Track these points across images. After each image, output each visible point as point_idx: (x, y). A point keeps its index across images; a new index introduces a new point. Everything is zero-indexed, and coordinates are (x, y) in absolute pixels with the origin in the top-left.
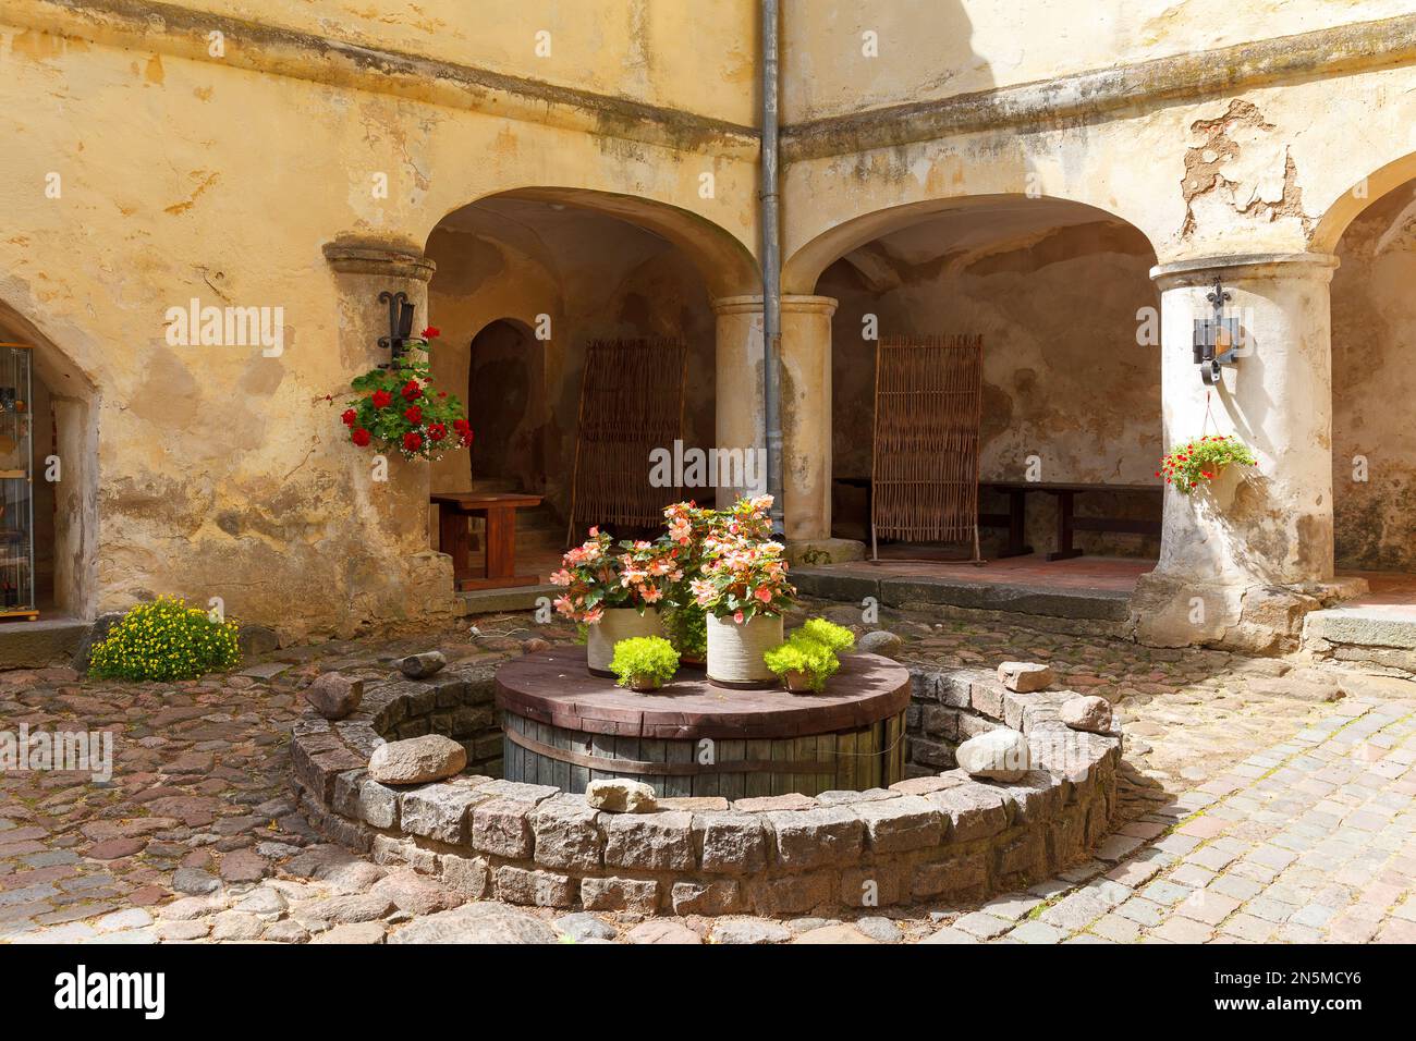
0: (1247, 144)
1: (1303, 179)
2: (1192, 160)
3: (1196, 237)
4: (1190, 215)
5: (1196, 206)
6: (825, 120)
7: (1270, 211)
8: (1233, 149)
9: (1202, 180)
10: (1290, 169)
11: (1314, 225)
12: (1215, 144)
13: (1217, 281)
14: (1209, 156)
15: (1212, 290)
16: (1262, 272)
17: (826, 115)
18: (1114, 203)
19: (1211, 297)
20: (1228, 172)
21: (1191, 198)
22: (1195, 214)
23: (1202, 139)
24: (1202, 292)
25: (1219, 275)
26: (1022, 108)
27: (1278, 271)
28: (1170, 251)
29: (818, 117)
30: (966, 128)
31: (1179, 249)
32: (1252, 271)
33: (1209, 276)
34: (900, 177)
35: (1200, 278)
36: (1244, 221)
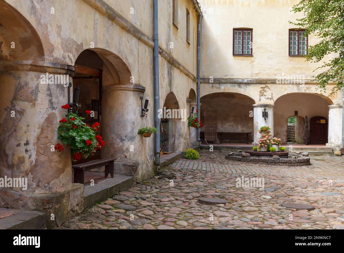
0: (267, 91)
1: (274, 96)
2: (261, 91)
3: (261, 101)
4: (260, 98)
5: (261, 97)
6: (207, 78)
7: (270, 99)
8: (265, 91)
9: (262, 94)
10: (272, 94)
11: (275, 101)
12: (263, 90)
13: (265, 107)
14: (263, 91)
15: (264, 108)
16: (270, 106)
17: (207, 77)
18: (250, 96)
19: (264, 109)
20: (265, 94)
21: (260, 96)
22: (261, 98)
23: (262, 89)
24: (263, 108)
25: (265, 106)
26: (239, 82)
27: (271, 106)
28: (257, 103)
29: (205, 77)
30: (230, 83)
31: (259, 103)
32: (269, 106)
33: (264, 106)
34: (219, 88)
35: (263, 107)
36: (266, 100)
